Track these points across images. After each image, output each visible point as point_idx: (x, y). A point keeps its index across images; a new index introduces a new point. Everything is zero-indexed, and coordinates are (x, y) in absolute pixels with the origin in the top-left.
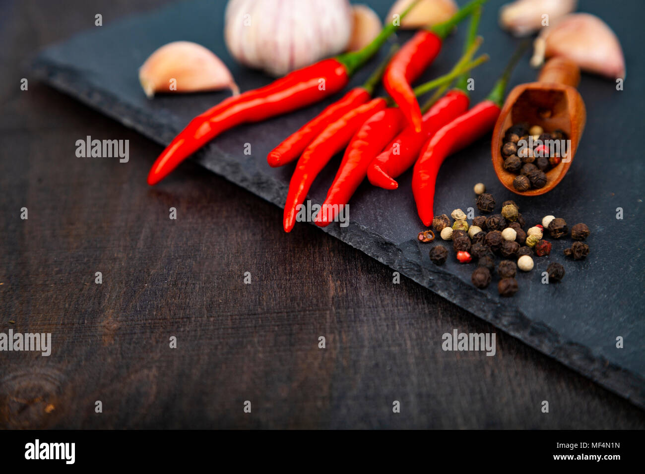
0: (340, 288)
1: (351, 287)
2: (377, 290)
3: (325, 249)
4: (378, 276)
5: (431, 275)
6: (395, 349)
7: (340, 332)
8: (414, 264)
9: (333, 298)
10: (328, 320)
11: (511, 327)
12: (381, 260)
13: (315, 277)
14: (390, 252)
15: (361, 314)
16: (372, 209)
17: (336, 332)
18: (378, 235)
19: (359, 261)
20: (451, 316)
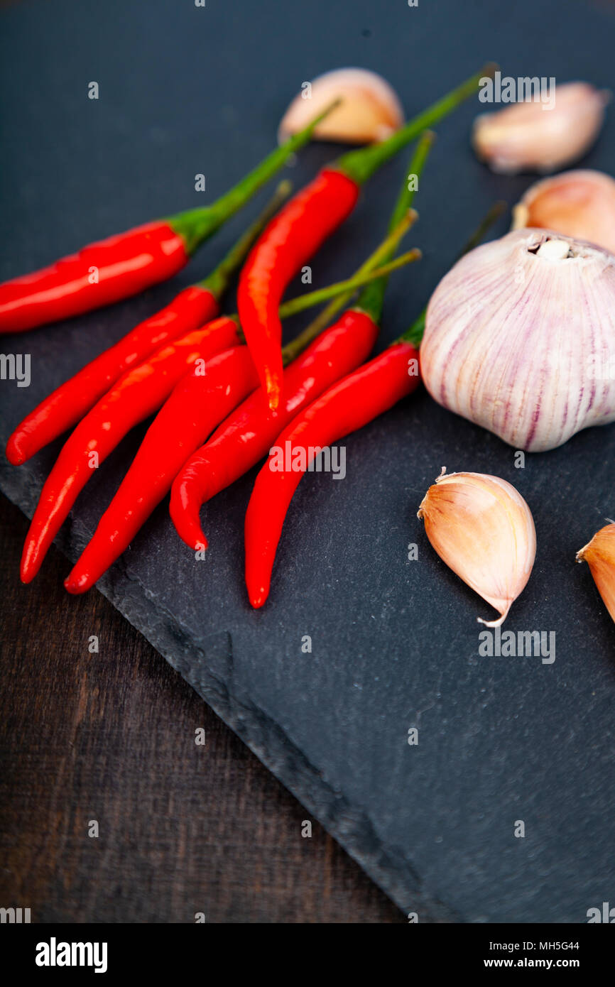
0: (95, 707)
1: (114, 704)
2: (156, 716)
3: (90, 612)
4: (164, 682)
5: (241, 711)
6: (156, 857)
7: (74, 808)
8: (218, 682)
9: (78, 728)
10: (59, 779)
11: (353, 840)
12: (169, 659)
13: (60, 674)
14: (187, 647)
15: (116, 771)
16: (173, 553)
17: (67, 808)
18: (170, 614)
19: (140, 644)
20: (265, 791)
